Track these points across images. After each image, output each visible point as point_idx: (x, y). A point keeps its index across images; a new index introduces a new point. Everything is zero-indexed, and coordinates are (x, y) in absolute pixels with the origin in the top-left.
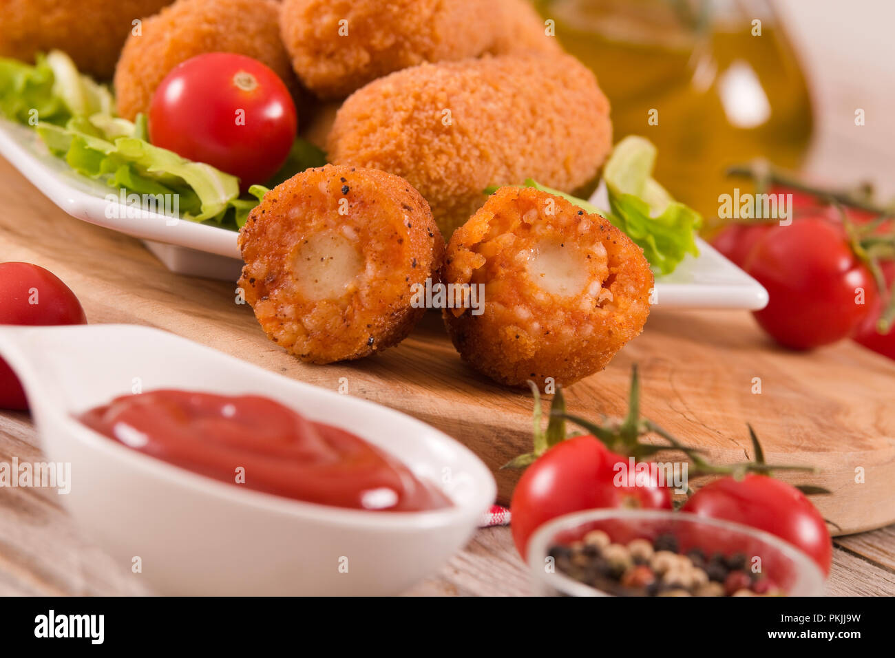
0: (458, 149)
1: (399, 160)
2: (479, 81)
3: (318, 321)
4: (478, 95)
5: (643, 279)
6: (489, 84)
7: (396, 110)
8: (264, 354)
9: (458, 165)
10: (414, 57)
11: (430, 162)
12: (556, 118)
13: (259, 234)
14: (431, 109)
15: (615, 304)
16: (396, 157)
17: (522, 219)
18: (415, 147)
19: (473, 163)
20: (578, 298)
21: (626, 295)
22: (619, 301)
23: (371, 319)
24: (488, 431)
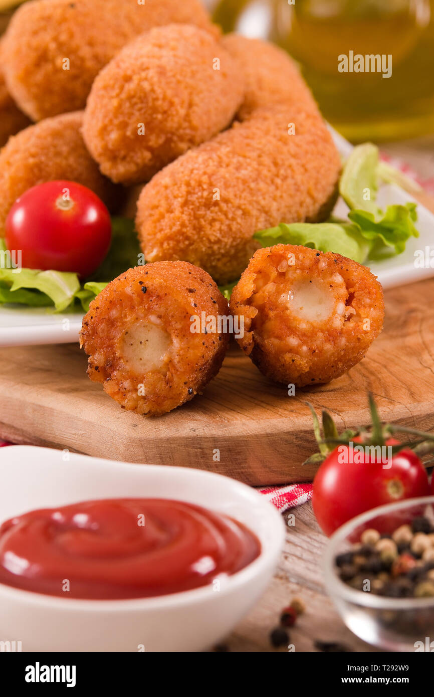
0: (226, 214)
1: (185, 235)
2: (231, 155)
3: (149, 388)
4: (231, 168)
5: (374, 291)
6: (239, 155)
7: (176, 197)
8: (120, 415)
9: (229, 227)
10: (183, 145)
11: (208, 230)
12: (293, 161)
13: (93, 335)
14: (199, 191)
15: (358, 315)
16: (183, 234)
17: (277, 271)
18: (195, 222)
19: (239, 220)
20: (330, 320)
21: (364, 306)
22: (360, 312)
23: (185, 378)
24: (289, 436)
